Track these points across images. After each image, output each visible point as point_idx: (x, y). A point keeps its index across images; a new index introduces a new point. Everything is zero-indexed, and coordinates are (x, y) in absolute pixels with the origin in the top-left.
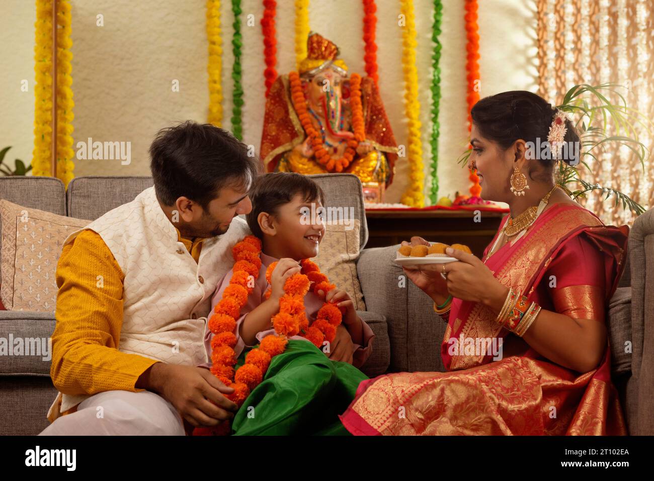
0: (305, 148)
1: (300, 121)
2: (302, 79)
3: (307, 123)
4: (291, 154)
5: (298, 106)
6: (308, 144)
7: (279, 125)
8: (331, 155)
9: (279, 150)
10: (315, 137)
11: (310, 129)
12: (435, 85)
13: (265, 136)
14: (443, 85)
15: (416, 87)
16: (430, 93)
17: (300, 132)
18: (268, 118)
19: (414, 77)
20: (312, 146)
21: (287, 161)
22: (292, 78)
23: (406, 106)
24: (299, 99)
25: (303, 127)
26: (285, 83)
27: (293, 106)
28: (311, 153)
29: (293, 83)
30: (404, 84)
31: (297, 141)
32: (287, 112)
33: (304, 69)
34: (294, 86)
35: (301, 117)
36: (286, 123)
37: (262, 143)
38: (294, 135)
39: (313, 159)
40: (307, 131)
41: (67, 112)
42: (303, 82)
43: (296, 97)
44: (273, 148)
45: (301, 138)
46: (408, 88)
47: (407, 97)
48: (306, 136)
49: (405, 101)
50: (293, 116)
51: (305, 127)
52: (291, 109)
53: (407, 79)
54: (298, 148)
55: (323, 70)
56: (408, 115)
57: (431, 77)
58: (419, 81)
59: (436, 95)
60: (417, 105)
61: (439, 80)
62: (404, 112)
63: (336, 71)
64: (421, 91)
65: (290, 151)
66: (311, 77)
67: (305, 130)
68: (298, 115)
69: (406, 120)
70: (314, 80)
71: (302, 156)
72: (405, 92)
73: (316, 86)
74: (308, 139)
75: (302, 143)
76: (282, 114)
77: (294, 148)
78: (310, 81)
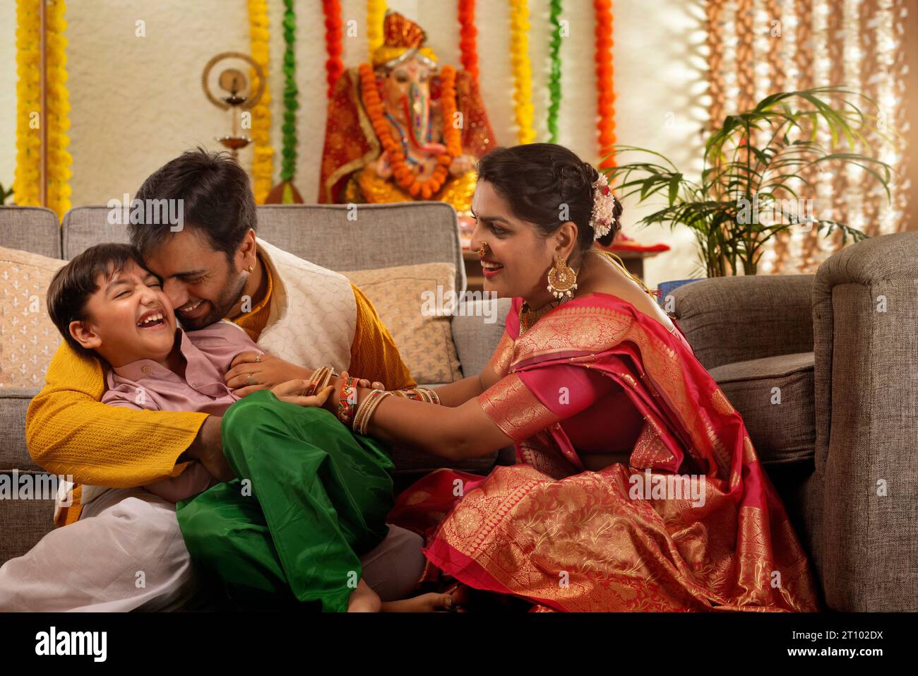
0: (380, 167)
1: (375, 129)
2: (377, 74)
3: (383, 133)
4: (362, 174)
5: (370, 109)
6: (385, 160)
7: (345, 135)
8: (416, 175)
9: (346, 169)
10: (394, 152)
11: (388, 141)
12: (554, 83)
13: (327, 150)
14: (565, 81)
15: (529, 84)
16: (546, 93)
17: (375, 145)
18: (332, 126)
19: (526, 70)
20: (391, 163)
21: (357, 184)
22: (365, 71)
23: (516, 110)
24: (371, 101)
25: (378, 137)
26: (354, 79)
27: (365, 109)
28: (388, 172)
29: (364, 80)
30: (513, 79)
31: (370, 156)
32: (356, 119)
33: (379, 60)
34: (366, 83)
35: (376, 124)
36: (355, 133)
37: (324, 159)
38: (366, 148)
39: (391, 180)
40: (385, 143)
41: (61, 118)
42: (378, 77)
43: (369, 98)
44: (339, 166)
45: (376, 152)
46: (518, 86)
47: (517, 97)
48: (382, 149)
49: (514, 103)
50: (364, 123)
51: (382, 137)
52: (361, 114)
53: (516, 74)
54: (372, 166)
55: (404, 62)
56: (518, 122)
57: (548, 70)
58: (533, 76)
59: (556, 95)
60: (529, 107)
61: (559, 75)
62: (513, 118)
63: (422, 63)
64: (535, 90)
65: (361, 170)
66: (389, 71)
67: (380, 141)
68: (371, 121)
69: (516, 129)
70: (392, 74)
71: (377, 177)
72: (513, 91)
73: (395, 82)
74: (385, 154)
75: (377, 159)
76: (350, 120)
77: (365, 165)
78: (388, 76)
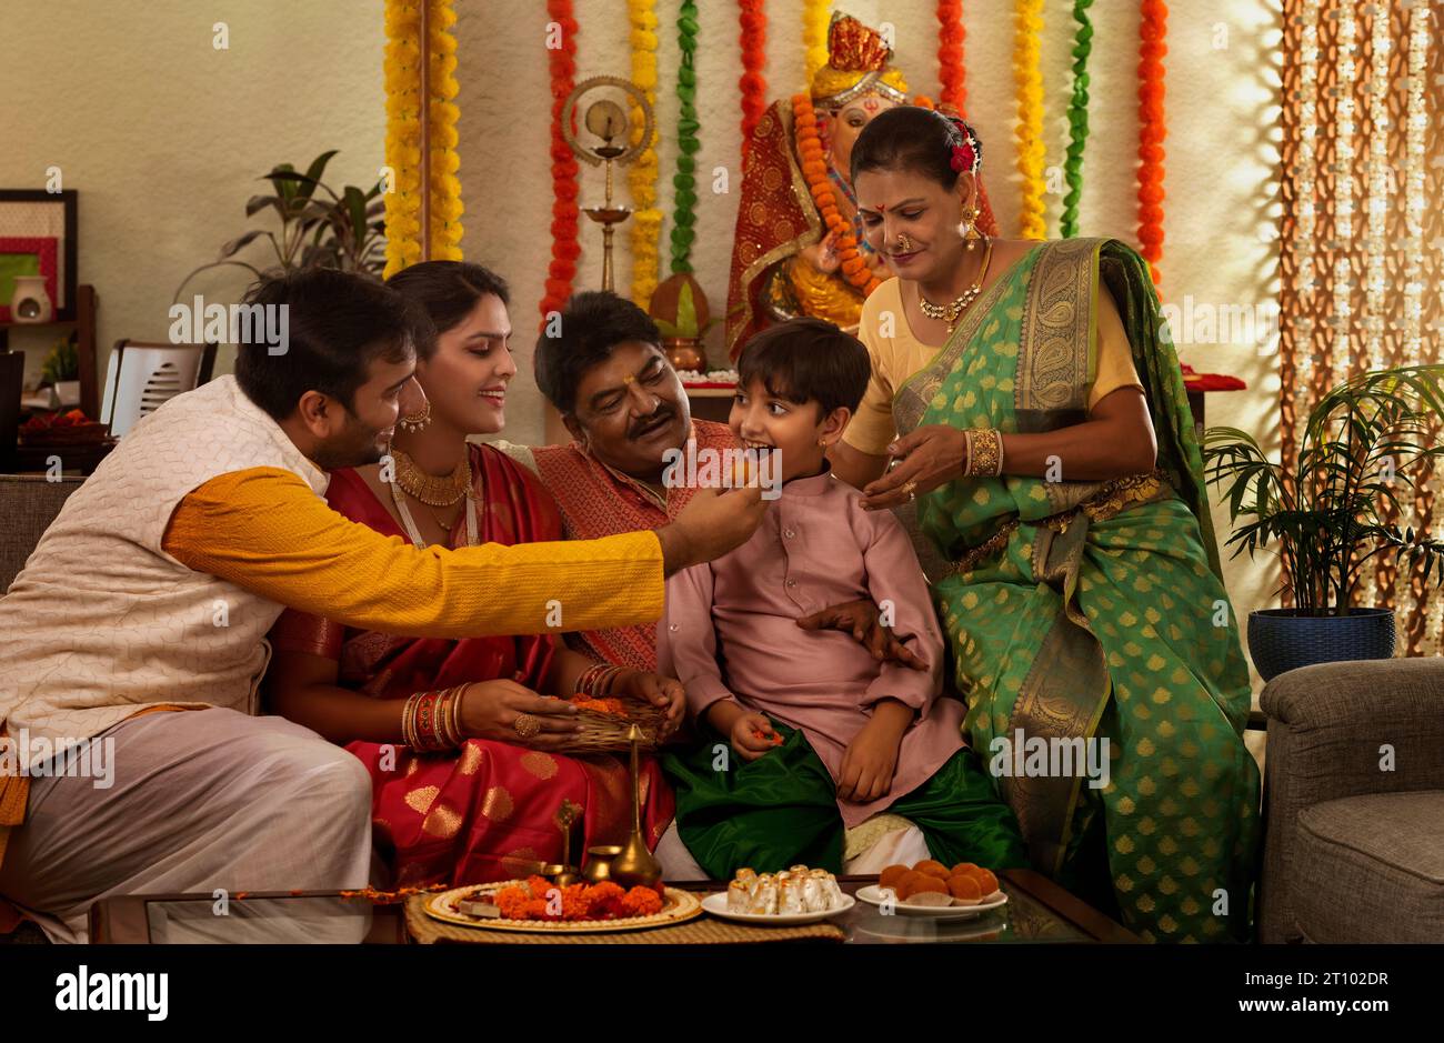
0: (822, 256)
3: (827, 205)
4: (795, 263)
5: (808, 167)
6: (829, 246)
7: (770, 205)
9: (771, 257)
10: (842, 234)
11: (834, 217)
12: (1078, 109)
13: (743, 227)
14: (1093, 106)
15: (1039, 111)
16: (1065, 123)
17: (814, 221)
18: (749, 189)
19: (1035, 92)
20: (836, 250)
21: (787, 279)
22: (797, 108)
23: (1018, 150)
24: (811, 153)
25: (819, 211)
26: (785, 119)
27: (800, 166)
28: (833, 264)
29: (799, 120)
30: (1017, 104)
31: (807, 237)
32: (788, 179)
33: (822, 91)
35: (815, 189)
36: (786, 201)
37: (738, 241)
38: (801, 226)
39: (837, 275)
40: (827, 220)
42: (818, 116)
43: (807, 149)
44: (760, 253)
45: (816, 232)
46: (1024, 116)
47: (1021, 132)
48: (825, 230)
49: (1016, 139)
50: (798, 187)
51: (824, 211)
52: (796, 175)
53: (1022, 97)
54: (809, 251)
55: (859, 95)
56: (1021, 168)
57: (1069, 89)
58: (1046, 99)
59: (1079, 128)
60: (1040, 148)
61: (1085, 98)
62: (1015, 162)
63: (885, 96)
64: (1047, 119)
65: (793, 256)
66: (836, 107)
67: (822, 219)
68: (809, 187)
69: (1018, 177)
70: (841, 113)
71: (817, 271)
72: (1017, 122)
73: (845, 126)
74: (830, 236)
75: (818, 242)
76: (778, 183)
77: (800, 251)
78: (835, 115)
